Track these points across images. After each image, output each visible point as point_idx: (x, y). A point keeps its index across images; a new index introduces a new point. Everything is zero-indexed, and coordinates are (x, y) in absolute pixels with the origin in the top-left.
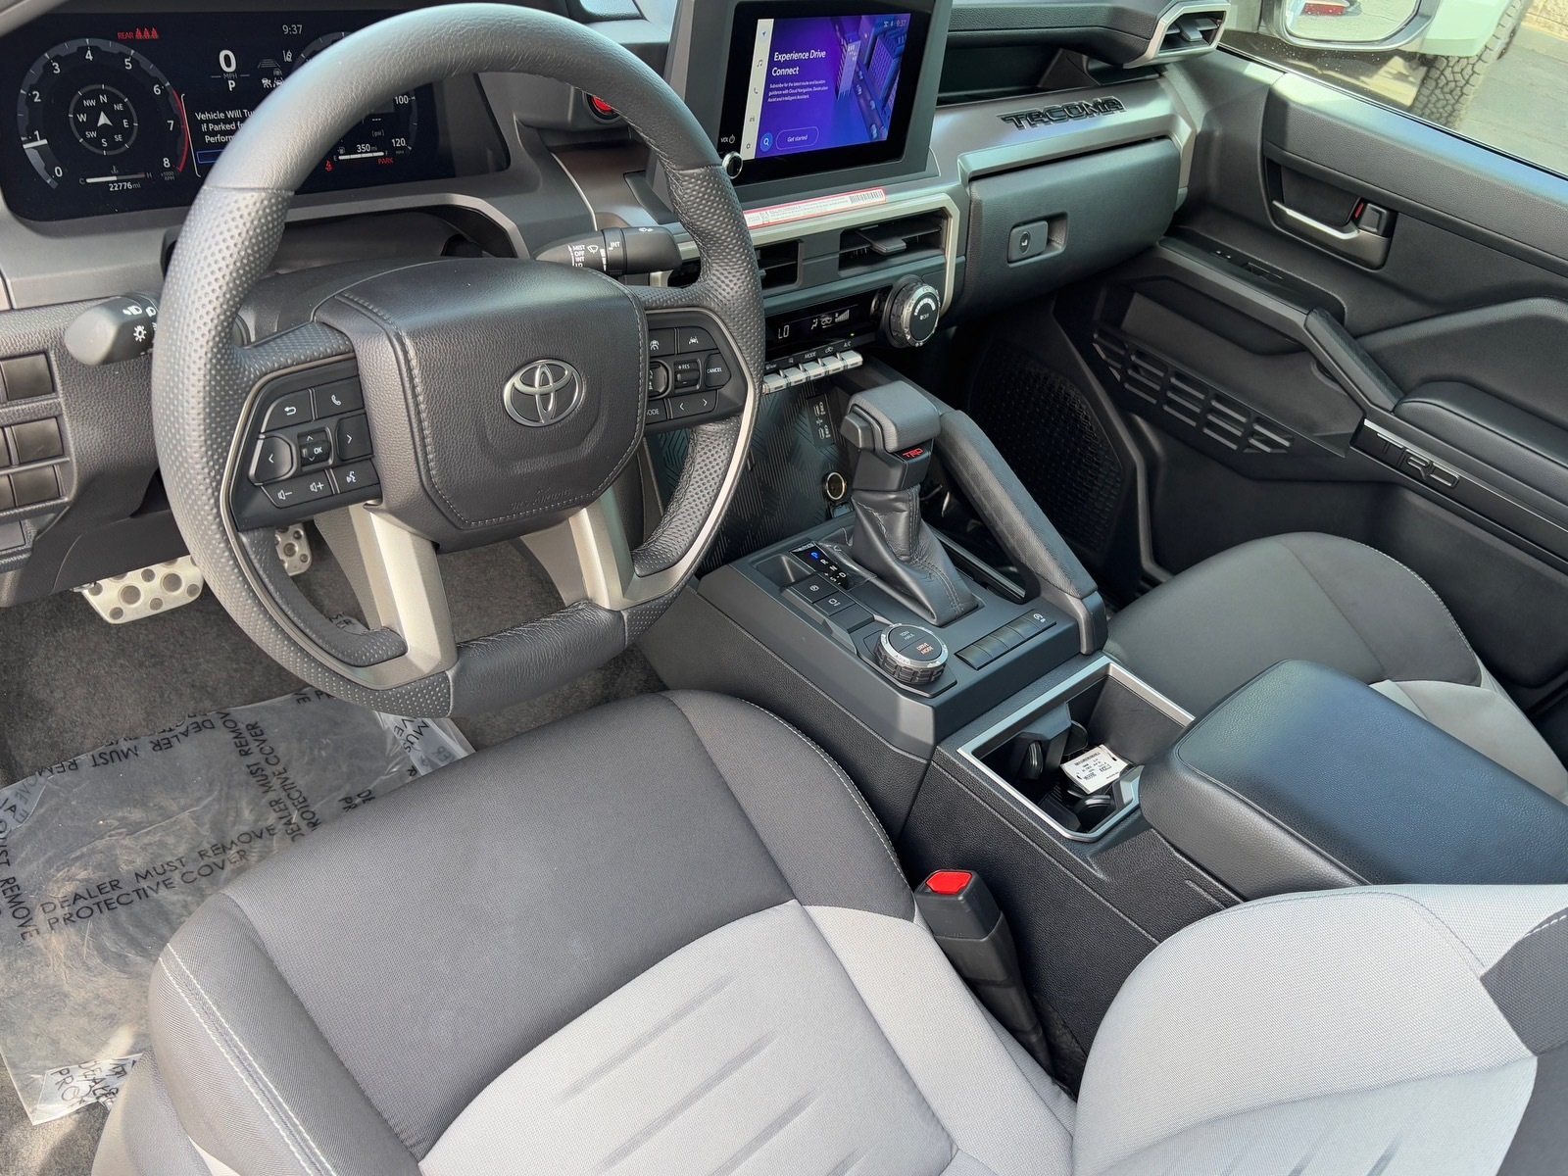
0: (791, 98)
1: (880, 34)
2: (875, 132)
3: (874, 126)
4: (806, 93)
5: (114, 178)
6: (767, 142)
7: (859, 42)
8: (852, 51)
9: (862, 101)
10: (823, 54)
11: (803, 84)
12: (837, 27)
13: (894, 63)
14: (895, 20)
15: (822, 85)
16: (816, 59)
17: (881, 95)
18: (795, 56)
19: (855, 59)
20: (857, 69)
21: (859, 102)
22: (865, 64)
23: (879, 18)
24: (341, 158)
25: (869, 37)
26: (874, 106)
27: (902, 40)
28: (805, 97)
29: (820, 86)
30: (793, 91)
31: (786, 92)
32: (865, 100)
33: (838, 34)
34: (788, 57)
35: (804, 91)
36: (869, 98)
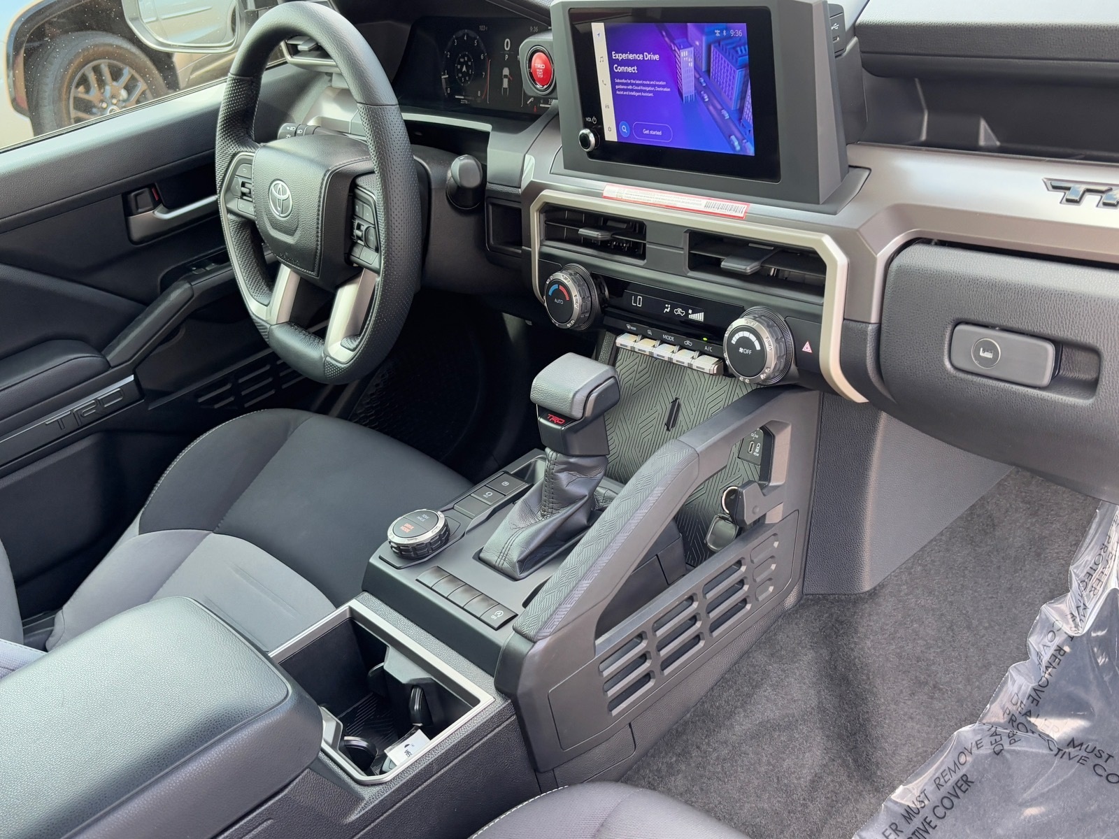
0: (637, 94)
1: (715, 42)
2: (736, 143)
3: (733, 137)
4: (650, 92)
5: (463, 97)
6: (624, 129)
7: (692, 49)
8: (686, 57)
9: (711, 108)
10: (656, 57)
11: (645, 82)
12: (664, 34)
13: (739, 75)
14: (728, 29)
15: (663, 86)
16: (650, 61)
17: (733, 105)
18: (631, 57)
19: (691, 65)
20: (698, 76)
21: (708, 109)
22: (704, 72)
23: (707, 27)
24: (541, 105)
25: (701, 45)
26: (727, 116)
27: (744, 50)
28: (650, 95)
29: (662, 87)
30: (636, 88)
31: (630, 87)
32: (715, 107)
33: (667, 39)
34: (624, 56)
35: (650, 89)
36: (719, 107)
